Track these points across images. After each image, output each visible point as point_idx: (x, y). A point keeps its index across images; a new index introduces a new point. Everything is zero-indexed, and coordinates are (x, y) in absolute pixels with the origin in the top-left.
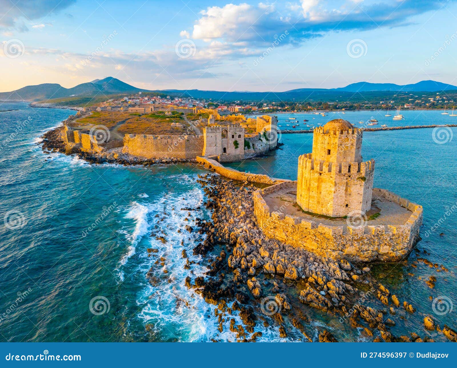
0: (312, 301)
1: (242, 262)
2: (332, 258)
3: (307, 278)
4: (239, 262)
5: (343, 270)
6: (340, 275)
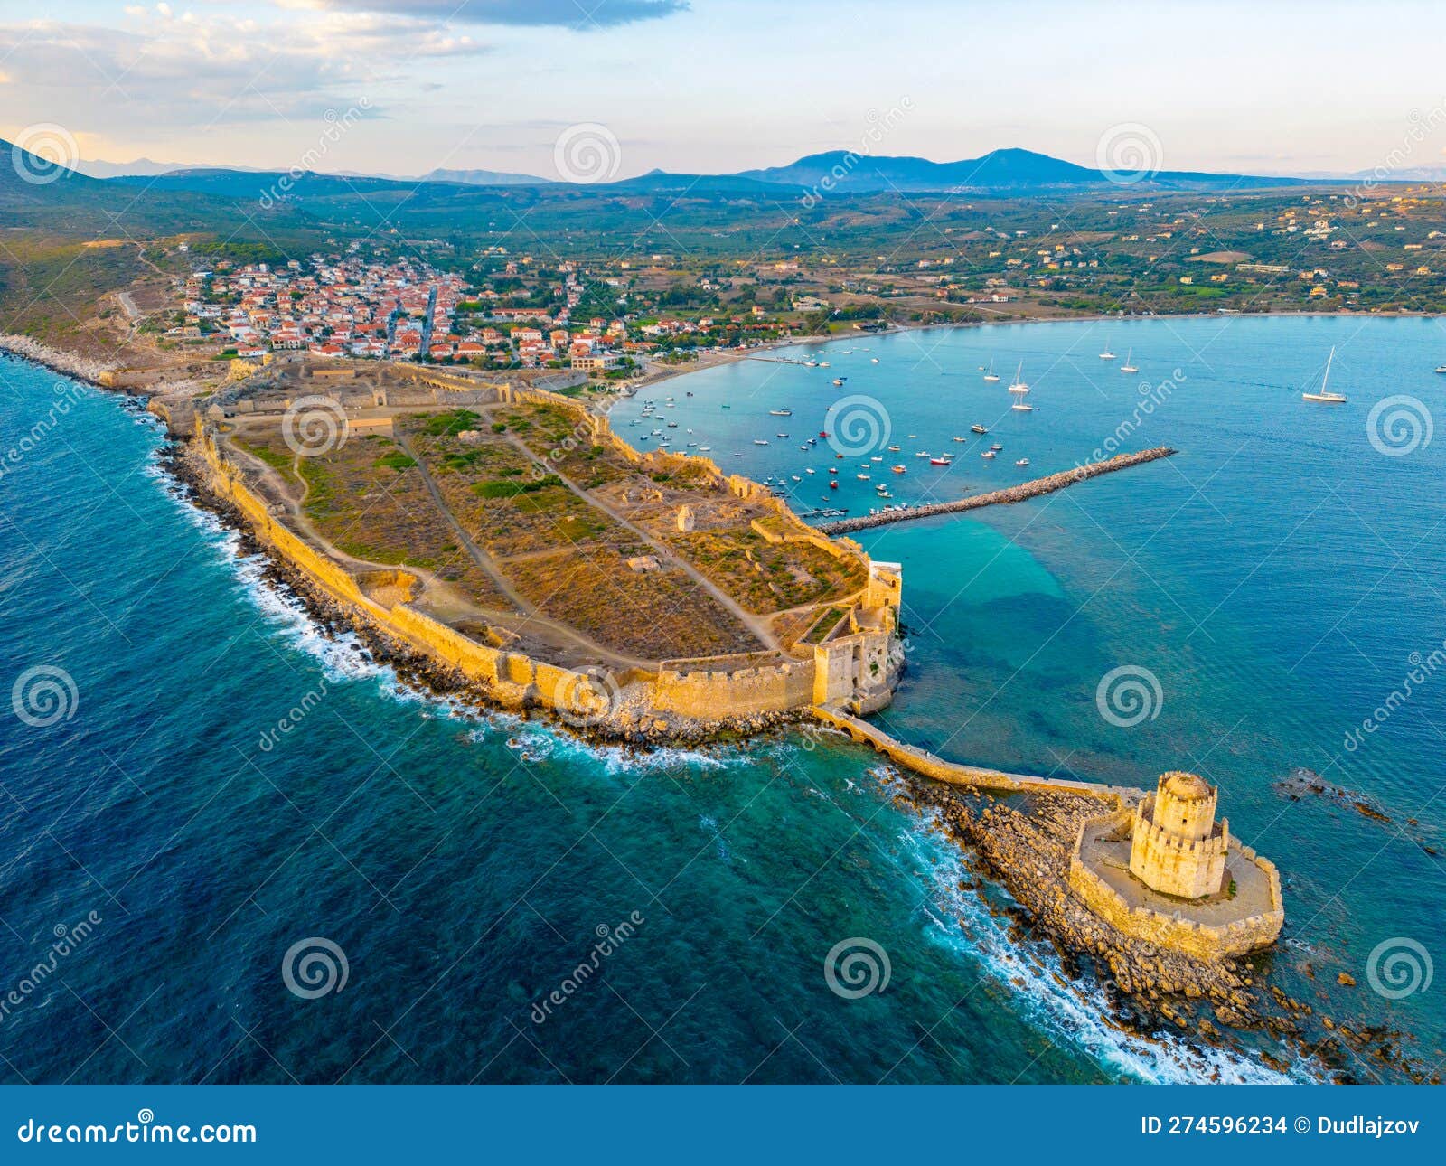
0: (1232, 1022)
1: (1136, 984)
2: (1214, 959)
3: (1208, 991)
4: (1132, 984)
5: (1232, 972)
6: (1234, 981)
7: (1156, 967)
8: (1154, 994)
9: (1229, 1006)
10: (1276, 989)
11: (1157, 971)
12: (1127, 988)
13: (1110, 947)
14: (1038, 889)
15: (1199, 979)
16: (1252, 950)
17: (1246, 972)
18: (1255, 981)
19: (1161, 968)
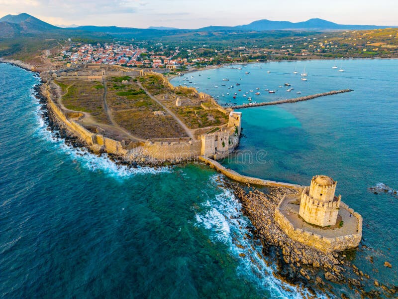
0: (331, 279)
1: (292, 259)
2: (329, 252)
3: (323, 265)
4: (290, 260)
5: (336, 258)
6: (336, 262)
7: (302, 253)
8: (298, 264)
9: (332, 272)
10: (354, 267)
11: (302, 255)
12: (287, 261)
13: (284, 244)
14: (261, 220)
15: (320, 260)
16: (347, 249)
17: (342, 258)
18: (345, 262)
19: (304, 254)
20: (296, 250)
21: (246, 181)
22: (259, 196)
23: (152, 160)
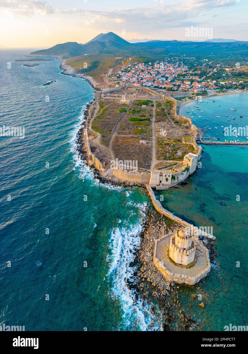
1: (142, 275)
2: (169, 280)
3: (158, 287)
14: (147, 244)
15: (159, 282)
17: (175, 288)
19: (152, 275)
20: (149, 271)
21: (162, 213)
22: (160, 227)
23: (116, 180)
